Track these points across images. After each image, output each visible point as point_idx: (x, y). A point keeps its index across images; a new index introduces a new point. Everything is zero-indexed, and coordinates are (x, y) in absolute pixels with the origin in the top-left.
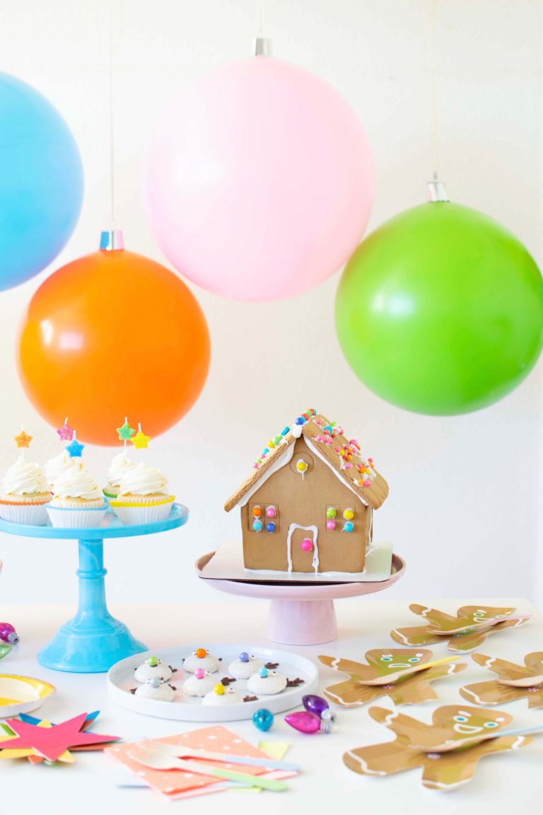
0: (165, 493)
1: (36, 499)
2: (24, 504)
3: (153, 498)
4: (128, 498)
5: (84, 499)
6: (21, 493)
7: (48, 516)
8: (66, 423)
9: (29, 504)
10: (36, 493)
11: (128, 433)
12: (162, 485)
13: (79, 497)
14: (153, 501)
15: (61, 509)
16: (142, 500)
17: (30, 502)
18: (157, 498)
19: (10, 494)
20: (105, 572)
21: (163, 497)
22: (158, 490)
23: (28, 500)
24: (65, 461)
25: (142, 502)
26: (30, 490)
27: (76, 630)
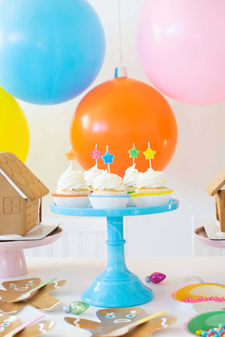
0: (166, 187)
1: (81, 193)
2: (74, 196)
3: (160, 190)
4: (143, 190)
5: (115, 190)
6: (71, 189)
7: (89, 202)
8: (96, 147)
9: (77, 196)
10: (81, 189)
11: (135, 153)
12: (165, 182)
13: (112, 189)
14: (160, 192)
15: (101, 197)
16: (153, 191)
17: (77, 194)
18: (163, 190)
19: (63, 190)
20: (124, 241)
21: (167, 189)
22: (163, 185)
23: (76, 193)
24: (96, 171)
25: (153, 192)
26: (77, 187)
27: (106, 279)
